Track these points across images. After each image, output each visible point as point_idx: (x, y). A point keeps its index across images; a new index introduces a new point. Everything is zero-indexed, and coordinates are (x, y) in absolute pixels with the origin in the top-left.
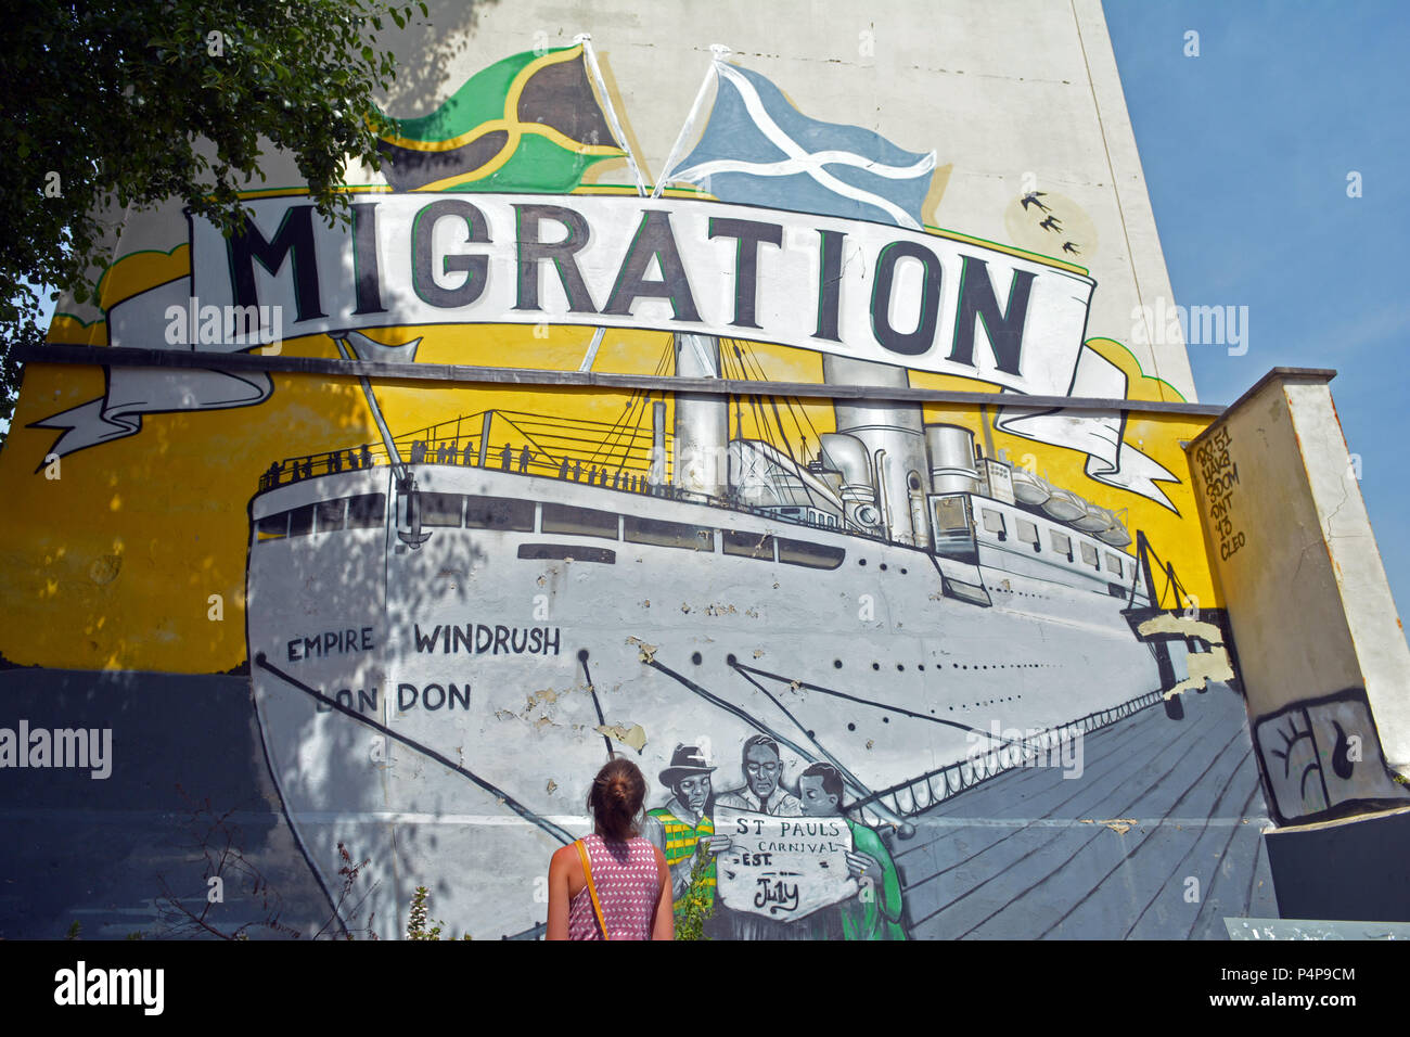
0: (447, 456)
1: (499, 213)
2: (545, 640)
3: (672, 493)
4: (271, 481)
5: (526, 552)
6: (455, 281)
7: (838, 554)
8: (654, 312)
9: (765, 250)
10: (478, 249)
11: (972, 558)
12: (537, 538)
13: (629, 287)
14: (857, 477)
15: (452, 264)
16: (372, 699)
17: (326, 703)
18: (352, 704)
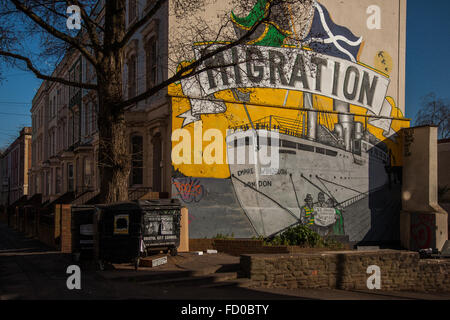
0: (263, 127)
2: (284, 172)
3: (307, 137)
5: (280, 151)
6: (256, 74)
7: (336, 153)
8: (299, 85)
9: (323, 68)
10: (261, 64)
11: (360, 154)
12: (282, 148)
13: (294, 78)
14: (341, 134)
15: (256, 69)
16: (254, 184)
17: (246, 185)
18: (250, 185)
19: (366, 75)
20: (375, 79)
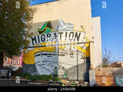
0: (43, 51)
1: (46, 35)
2: (49, 61)
3: (55, 52)
4: (35, 54)
5: (47, 56)
7: (65, 55)
10: (45, 37)
11: (73, 55)
12: (48, 56)
14: (66, 50)
15: (43, 39)
16: (41, 65)
17: (38, 65)
18: (40, 65)
19: (76, 33)
20: (80, 33)
